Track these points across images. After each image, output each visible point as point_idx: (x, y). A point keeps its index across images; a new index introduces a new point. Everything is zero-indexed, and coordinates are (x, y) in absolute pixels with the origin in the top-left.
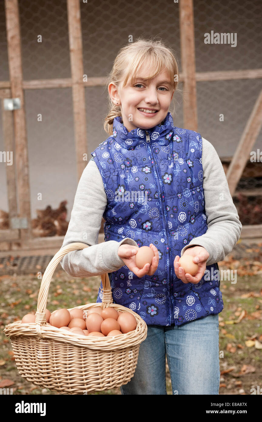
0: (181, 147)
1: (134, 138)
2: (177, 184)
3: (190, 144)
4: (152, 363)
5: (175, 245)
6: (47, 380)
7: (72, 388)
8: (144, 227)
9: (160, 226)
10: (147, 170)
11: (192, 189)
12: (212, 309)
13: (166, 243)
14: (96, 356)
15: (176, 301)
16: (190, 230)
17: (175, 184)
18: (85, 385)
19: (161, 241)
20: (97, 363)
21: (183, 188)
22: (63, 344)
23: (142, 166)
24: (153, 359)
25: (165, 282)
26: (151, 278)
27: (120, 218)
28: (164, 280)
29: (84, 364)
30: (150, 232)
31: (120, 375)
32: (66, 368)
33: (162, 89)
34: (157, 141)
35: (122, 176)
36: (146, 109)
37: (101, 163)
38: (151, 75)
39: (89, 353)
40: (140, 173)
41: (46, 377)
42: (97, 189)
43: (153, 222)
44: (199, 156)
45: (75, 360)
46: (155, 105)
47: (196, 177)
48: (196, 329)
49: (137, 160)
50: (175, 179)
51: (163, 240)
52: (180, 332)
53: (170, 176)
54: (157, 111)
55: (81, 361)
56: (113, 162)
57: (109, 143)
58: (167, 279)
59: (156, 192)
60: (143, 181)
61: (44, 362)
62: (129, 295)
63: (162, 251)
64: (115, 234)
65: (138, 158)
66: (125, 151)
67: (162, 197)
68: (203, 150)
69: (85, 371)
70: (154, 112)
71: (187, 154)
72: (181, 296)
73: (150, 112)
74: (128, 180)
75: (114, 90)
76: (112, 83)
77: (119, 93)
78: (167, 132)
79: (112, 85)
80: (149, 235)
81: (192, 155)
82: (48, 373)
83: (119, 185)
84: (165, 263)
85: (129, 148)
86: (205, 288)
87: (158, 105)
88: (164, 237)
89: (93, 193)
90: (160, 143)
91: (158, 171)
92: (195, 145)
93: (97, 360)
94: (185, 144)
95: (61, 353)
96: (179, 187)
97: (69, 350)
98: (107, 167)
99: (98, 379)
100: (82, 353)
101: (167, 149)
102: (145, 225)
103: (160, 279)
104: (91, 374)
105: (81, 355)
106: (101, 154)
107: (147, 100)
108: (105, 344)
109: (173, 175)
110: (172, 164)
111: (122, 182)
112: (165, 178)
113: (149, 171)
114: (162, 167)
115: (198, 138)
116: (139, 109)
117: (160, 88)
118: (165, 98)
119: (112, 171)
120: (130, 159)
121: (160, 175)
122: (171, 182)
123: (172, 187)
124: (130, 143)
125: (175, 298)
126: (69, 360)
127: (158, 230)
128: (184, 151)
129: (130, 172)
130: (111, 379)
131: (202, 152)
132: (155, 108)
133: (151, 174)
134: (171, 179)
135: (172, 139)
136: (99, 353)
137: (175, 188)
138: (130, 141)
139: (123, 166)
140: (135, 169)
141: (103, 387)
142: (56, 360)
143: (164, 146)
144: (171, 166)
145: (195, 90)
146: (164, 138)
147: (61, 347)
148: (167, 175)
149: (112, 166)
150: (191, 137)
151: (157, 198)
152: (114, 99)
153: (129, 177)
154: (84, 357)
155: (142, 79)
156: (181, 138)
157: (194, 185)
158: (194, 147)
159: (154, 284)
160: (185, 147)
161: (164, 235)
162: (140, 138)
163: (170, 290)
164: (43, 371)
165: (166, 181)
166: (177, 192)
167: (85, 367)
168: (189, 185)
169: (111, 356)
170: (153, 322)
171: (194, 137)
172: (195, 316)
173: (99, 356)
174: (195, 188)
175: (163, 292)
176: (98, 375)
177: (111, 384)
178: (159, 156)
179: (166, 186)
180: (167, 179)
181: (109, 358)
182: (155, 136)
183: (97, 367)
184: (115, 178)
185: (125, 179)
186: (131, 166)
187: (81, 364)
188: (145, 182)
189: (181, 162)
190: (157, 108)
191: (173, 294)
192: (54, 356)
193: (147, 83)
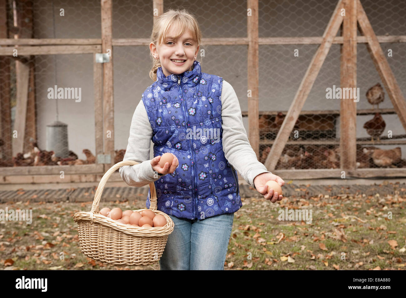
0: (205, 88)
1: (168, 82)
2: (200, 115)
3: (212, 86)
4: (181, 245)
5: (198, 160)
6: (95, 253)
7: (111, 260)
8: (176, 147)
9: (187, 146)
10: (177, 105)
11: (212, 119)
12: (227, 209)
13: (192, 158)
14: (129, 240)
15: (199, 201)
16: (210, 149)
17: (198, 115)
18: (120, 259)
19: (188, 157)
20: (129, 244)
21: (204, 118)
22: (108, 228)
23: (174, 102)
24: (182, 243)
25: (191, 187)
26: (181, 184)
27: (160, 141)
28: (190, 186)
29: (120, 244)
30: (180, 150)
31: (146, 256)
32: (108, 245)
33: (187, 44)
34: (187, 83)
35: (160, 111)
36: (177, 60)
37: (146, 102)
38: (178, 34)
39: (125, 237)
40: (172, 108)
41: (94, 251)
42: (144, 121)
43: (182, 144)
44: (219, 94)
45: (114, 240)
46: (182, 56)
47: (215, 110)
48: (211, 223)
49: (170, 98)
50: (198, 112)
51: (189, 157)
52: (200, 225)
53: (194, 110)
54: (185, 61)
55: (118, 241)
56: (155, 100)
57: (153, 86)
58: (192, 185)
59: (184, 121)
60: (174, 114)
61: (94, 240)
62: (166, 195)
63: (189, 164)
64: (158, 152)
65: (171, 97)
66: (163, 92)
67: (188, 125)
68: (223, 90)
69: (120, 249)
70: (182, 61)
71: (209, 94)
72: (203, 198)
73: (180, 61)
74: (164, 113)
75: (154, 48)
76: (152, 43)
77: (157, 50)
78: (194, 76)
79: (152, 44)
80: (180, 152)
81: (213, 94)
82: (96, 248)
83: (158, 118)
84: (191, 173)
85: (166, 90)
86: (223, 193)
87: (185, 56)
88: (190, 154)
89: (141, 124)
90: (189, 85)
91: (186, 106)
92: (216, 86)
93: (129, 242)
94: (209, 85)
95: (106, 235)
96: (201, 118)
97: (111, 233)
98: (150, 104)
99: (129, 256)
100: (120, 236)
101: (194, 90)
102: (177, 146)
103: (187, 185)
104: (125, 252)
105: (118, 237)
106: (147, 94)
107: (176, 53)
108: (136, 231)
109: (196, 109)
110: (196, 101)
111: (160, 115)
112: (190, 111)
113: (179, 106)
114: (188, 103)
115: (219, 81)
116: (171, 60)
117: (186, 44)
118: (190, 51)
119: (153, 107)
120: (166, 98)
121: (186, 109)
122: (195, 114)
123: (195, 118)
124: (166, 86)
125: (198, 200)
126: (110, 240)
127: (186, 149)
128: (206, 91)
129: (166, 107)
130: (138, 258)
131: (221, 92)
132: (183, 59)
133: (180, 109)
134: (195, 112)
135: (199, 82)
136: (131, 237)
137: (198, 119)
138: (165, 84)
139: (161, 103)
140: (169, 105)
141: (132, 263)
142: (102, 239)
143: (191, 87)
144: (196, 102)
145: (257, 52)
146: (192, 81)
147: (106, 230)
148: (191, 109)
149: (154, 104)
150: (213, 81)
151: (184, 126)
152: (154, 55)
153: (164, 111)
154: (121, 239)
155: (172, 38)
156: (206, 82)
157: (214, 116)
158: (215, 88)
159: (183, 188)
160: (208, 88)
161: (190, 153)
162: (173, 82)
163: (195, 193)
164: (93, 246)
165: (191, 113)
166: (199, 121)
167: (120, 246)
168: (209, 116)
169: (140, 241)
170: (182, 216)
171: (216, 80)
172: (213, 214)
173: (131, 239)
174: (214, 119)
175: (189, 194)
176: (129, 253)
177: (139, 261)
178: (187, 95)
179: (191, 117)
180: (192, 111)
181: (139, 242)
182: (185, 80)
183: (129, 247)
184: (155, 112)
185: (162, 112)
186: (166, 103)
187: (118, 244)
188: (176, 114)
189: (203, 99)
190: (184, 58)
191: (197, 197)
192: (101, 236)
193: (175, 40)
